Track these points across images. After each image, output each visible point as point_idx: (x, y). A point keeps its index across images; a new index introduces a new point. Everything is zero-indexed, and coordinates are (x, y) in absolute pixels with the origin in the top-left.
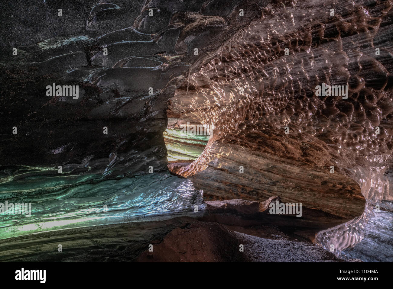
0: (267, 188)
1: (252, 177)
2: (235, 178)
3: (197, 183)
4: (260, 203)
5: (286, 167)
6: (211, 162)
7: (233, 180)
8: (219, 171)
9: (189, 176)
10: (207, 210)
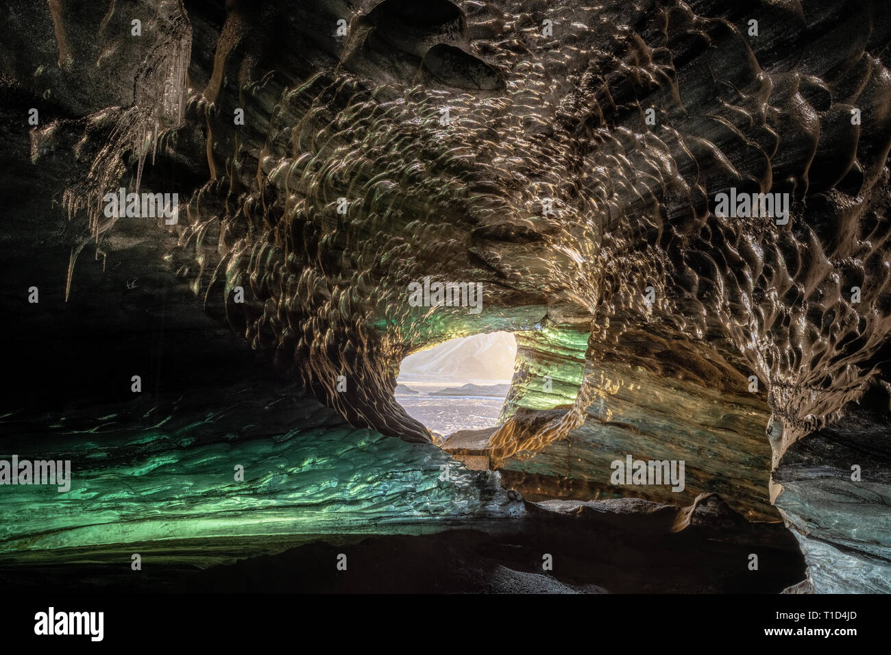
0: (747, 474)
1: (697, 445)
2: (658, 446)
3: (578, 458)
4: (680, 509)
5: (760, 418)
6: (592, 407)
7: (657, 451)
8: (616, 427)
9: (557, 440)
10: (526, 519)
